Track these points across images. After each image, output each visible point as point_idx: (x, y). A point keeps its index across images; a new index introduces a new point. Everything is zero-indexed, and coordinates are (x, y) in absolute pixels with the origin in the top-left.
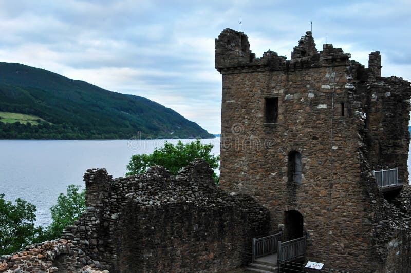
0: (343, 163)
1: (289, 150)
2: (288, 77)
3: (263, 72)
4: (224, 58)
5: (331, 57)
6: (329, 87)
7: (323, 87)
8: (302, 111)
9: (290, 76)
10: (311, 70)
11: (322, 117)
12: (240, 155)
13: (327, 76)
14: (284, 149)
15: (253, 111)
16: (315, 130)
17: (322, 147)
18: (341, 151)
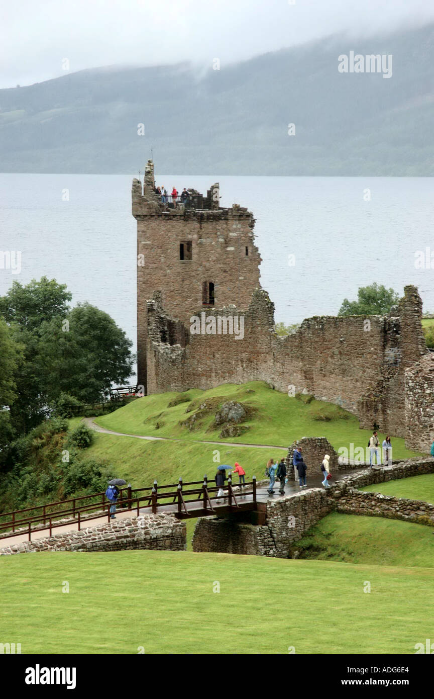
0: (248, 289)
1: (203, 280)
2: (201, 226)
3: (178, 220)
4: (141, 207)
5: (239, 214)
6: (236, 235)
7: (231, 234)
8: (213, 251)
9: (203, 225)
10: (221, 221)
11: (231, 256)
12: (158, 286)
13: (234, 226)
14: (199, 280)
15: (169, 251)
16: (225, 266)
17: (231, 278)
18: (245, 281)
